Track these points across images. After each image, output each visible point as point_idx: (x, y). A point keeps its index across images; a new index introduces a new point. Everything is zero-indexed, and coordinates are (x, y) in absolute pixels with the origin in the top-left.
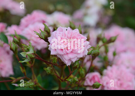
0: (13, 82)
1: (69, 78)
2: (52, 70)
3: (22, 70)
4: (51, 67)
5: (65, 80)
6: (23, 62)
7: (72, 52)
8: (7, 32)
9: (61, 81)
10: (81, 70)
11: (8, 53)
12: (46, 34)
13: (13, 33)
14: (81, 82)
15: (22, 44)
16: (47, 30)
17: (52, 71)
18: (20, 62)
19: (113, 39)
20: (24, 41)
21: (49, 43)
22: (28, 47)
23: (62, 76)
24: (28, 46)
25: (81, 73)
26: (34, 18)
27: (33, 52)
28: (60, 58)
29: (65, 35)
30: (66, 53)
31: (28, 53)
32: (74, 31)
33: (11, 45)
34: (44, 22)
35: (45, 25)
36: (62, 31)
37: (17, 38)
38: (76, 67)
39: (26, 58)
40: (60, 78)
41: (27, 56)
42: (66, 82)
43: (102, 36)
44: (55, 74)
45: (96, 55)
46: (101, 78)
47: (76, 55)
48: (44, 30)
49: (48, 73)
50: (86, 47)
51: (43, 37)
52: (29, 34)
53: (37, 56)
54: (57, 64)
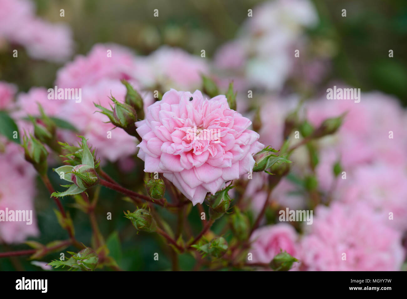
0: (35, 256)
1: (200, 242)
2: (148, 219)
3: (62, 221)
4: (147, 209)
5: (190, 248)
6: (63, 195)
7: (206, 163)
8: (18, 109)
9: (176, 250)
10: (238, 218)
11: (20, 171)
12: (130, 112)
13: (35, 112)
14: (236, 253)
15: (60, 143)
16: (134, 99)
17: (151, 221)
18: (54, 194)
19: (331, 125)
20: (66, 135)
21: (140, 139)
22: (77, 152)
23: (181, 237)
24: (77, 149)
25: (236, 226)
26: (96, 68)
27: (92, 166)
28: (172, 183)
29: (187, 113)
30: (188, 168)
31: (78, 169)
32: (214, 102)
33: (26, 145)
34: (125, 78)
35: (127, 85)
36: (177, 101)
37: (45, 125)
38: (220, 209)
39: (71, 184)
40: (174, 243)
41: (73, 178)
42: (193, 253)
43: (301, 116)
44: (160, 230)
45: (281, 173)
46: (298, 242)
47: (219, 172)
48: (126, 102)
49: (139, 226)
50: (248, 147)
51: (123, 121)
52: (82, 114)
53: (105, 178)
54: (164, 199)
